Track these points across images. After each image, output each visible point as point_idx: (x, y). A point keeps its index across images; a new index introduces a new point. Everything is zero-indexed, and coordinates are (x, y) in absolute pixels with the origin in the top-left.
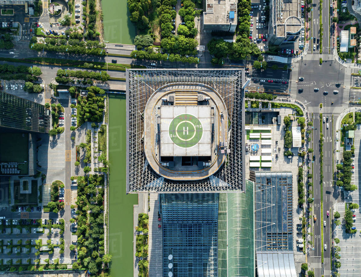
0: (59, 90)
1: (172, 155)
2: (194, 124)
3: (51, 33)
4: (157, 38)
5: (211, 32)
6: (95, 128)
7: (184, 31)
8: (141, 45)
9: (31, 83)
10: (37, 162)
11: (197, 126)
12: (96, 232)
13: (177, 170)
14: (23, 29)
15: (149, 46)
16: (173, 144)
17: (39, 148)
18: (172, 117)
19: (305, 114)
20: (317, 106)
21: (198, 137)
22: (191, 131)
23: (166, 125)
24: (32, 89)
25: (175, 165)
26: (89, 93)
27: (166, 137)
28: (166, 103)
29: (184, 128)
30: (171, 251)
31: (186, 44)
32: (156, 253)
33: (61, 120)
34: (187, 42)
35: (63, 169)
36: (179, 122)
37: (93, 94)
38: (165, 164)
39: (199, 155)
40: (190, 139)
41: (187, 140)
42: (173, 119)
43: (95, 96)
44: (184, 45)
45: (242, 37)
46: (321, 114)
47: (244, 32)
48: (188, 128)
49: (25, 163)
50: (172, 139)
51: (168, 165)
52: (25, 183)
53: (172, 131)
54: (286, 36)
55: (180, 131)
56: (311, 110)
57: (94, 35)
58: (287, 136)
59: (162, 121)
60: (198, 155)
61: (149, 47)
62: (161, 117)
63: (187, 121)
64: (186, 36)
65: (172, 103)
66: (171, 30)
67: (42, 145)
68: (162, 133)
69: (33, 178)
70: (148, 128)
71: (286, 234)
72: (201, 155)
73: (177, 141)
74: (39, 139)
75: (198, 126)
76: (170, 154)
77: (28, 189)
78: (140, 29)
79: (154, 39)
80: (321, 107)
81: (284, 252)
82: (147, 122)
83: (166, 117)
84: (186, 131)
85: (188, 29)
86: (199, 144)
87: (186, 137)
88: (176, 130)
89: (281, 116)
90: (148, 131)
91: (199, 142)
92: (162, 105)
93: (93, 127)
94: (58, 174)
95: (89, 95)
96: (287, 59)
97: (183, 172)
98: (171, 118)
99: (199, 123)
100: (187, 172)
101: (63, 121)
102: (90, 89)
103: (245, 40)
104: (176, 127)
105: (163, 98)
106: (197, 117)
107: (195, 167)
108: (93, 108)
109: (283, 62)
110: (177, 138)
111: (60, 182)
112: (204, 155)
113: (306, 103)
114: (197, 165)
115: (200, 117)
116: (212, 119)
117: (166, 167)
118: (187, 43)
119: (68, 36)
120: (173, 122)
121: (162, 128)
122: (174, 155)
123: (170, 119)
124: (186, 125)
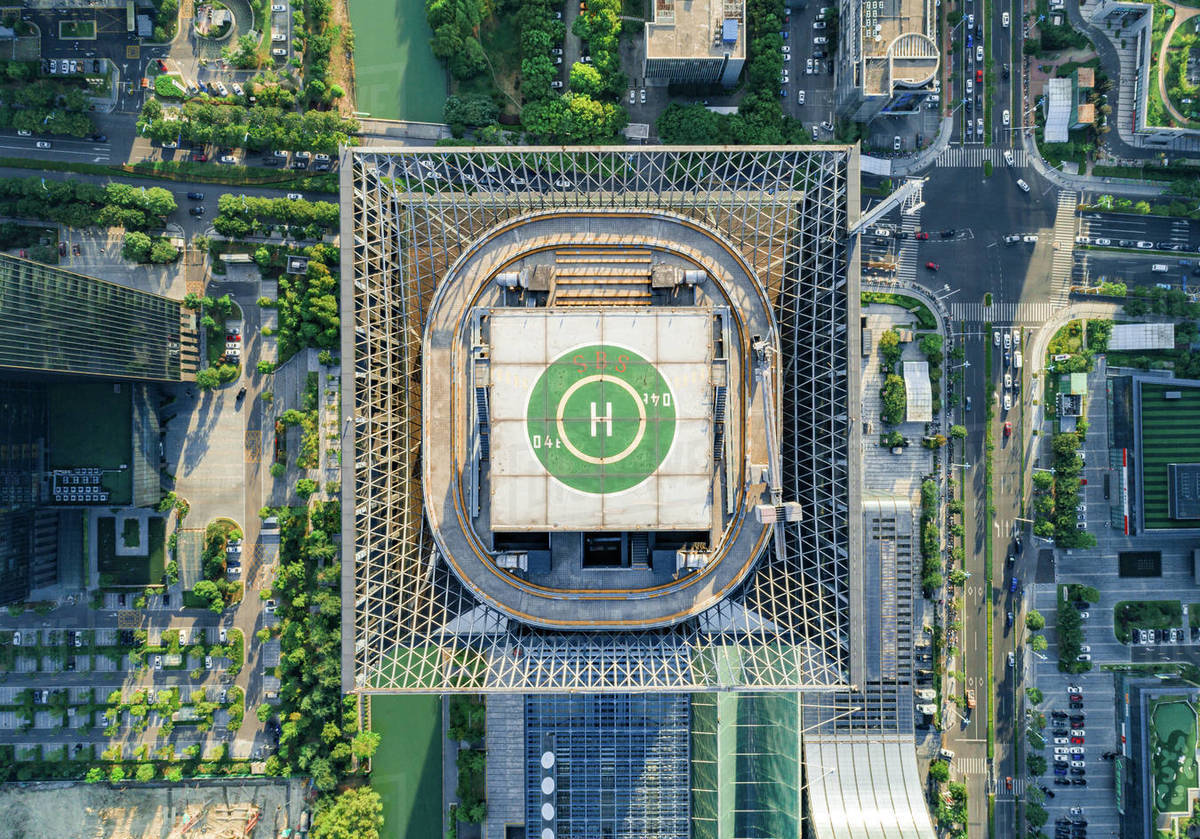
0: (224, 257)
1: (540, 527)
2: (638, 388)
3: (202, 88)
4: (511, 102)
5: (667, 84)
6: (329, 367)
7: (587, 81)
8: (462, 123)
9: (143, 235)
10: (163, 465)
11: (650, 400)
12: (332, 671)
13: (564, 586)
14: (123, 78)
15: (487, 125)
16: (547, 476)
17: (170, 424)
18: (541, 359)
19: (940, 324)
20: (978, 300)
21: (657, 446)
22: (626, 421)
23: (512, 395)
24: (148, 253)
25: (552, 566)
26: (310, 263)
27: (514, 448)
28: (514, 296)
29: (593, 406)
30: (551, 741)
31: (595, 120)
32: (509, 728)
33: (230, 344)
34: (597, 112)
35: (239, 486)
36: (571, 382)
37: (322, 267)
38: (510, 562)
39: (662, 528)
40: (617, 458)
41: (608, 461)
42: (543, 369)
43: (327, 272)
44: (588, 122)
45: (759, 99)
46: (989, 325)
47: (763, 82)
48: (609, 406)
49: (123, 470)
50: (542, 453)
51: (524, 565)
52: (131, 525)
53: (540, 419)
54: (891, 91)
55: (577, 423)
56: (958, 312)
57: (327, 95)
58: (889, 388)
59: (497, 373)
60: (654, 528)
61: (487, 129)
62: (496, 357)
63: (607, 378)
64: (595, 97)
65: (540, 297)
66: (550, 78)
67: (178, 416)
68: (496, 431)
69: (151, 512)
70: (440, 405)
71: (894, 683)
72: (666, 526)
73: (566, 467)
74: (170, 398)
75: (654, 397)
76: (534, 522)
77: (137, 544)
78: (458, 78)
79: (502, 106)
80: (988, 304)
81: (888, 737)
82: (433, 380)
83: (515, 359)
84: (601, 418)
85: (599, 76)
86: (658, 476)
87: (601, 446)
88: (560, 414)
89: (871, 331)
90: (437, 416)
91: (662, 467)
92: (500, 304)
93: (323, 363)
94: (224, 500)
95: (311, 269)
96: (888, 162)
97: (590, 595)
98: (536, 364)
99: (660, 386)
100: (606, 594)
101: (238, 344)
102: (314, 254)
103: (768, 105)
104: (558, 403)
105: (500, 277)
106: (649, 360)
107: (639, 571)
108: (322, 309)
109: (877, 173)
110: (563, 450)
111: (229, 522)
112: (679, 528)
113: (945, 293)
114: (650, 565)
115: (663, 357)
116: (719, 366)
117: (517, 572)
118: (596, 117)
119: (252, 99)
120: (544, 382)
121: (499, 407)
122: (550, 528)
123: (532, 369)
124: (601, 392)
